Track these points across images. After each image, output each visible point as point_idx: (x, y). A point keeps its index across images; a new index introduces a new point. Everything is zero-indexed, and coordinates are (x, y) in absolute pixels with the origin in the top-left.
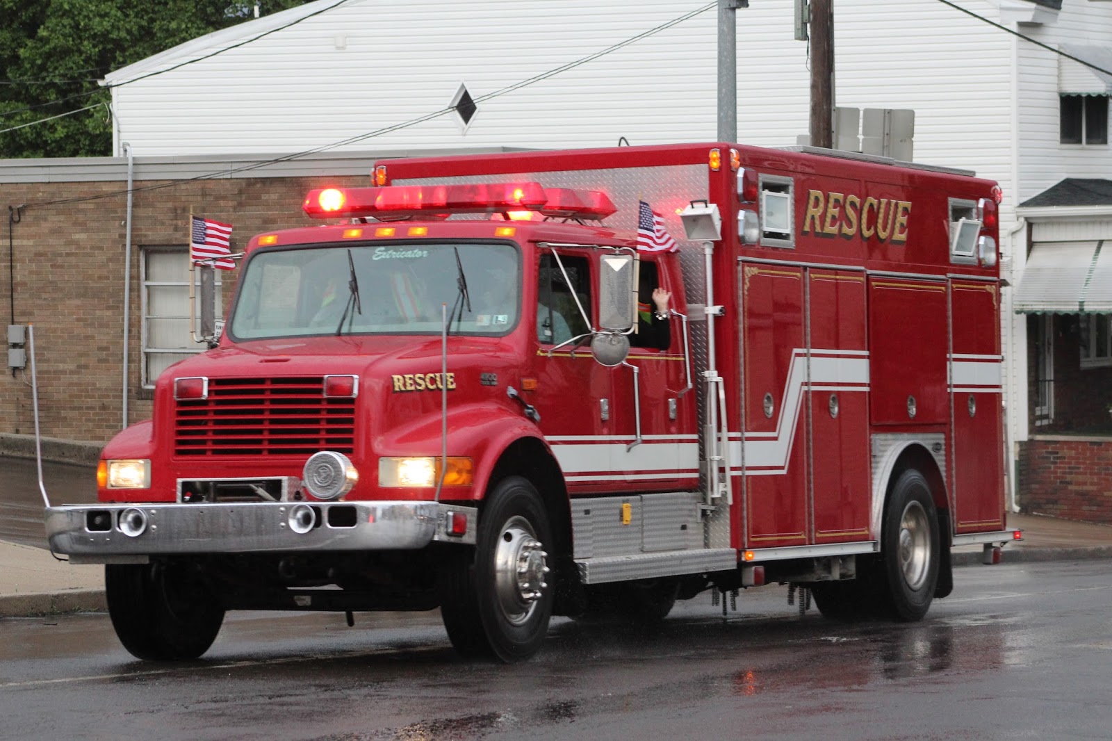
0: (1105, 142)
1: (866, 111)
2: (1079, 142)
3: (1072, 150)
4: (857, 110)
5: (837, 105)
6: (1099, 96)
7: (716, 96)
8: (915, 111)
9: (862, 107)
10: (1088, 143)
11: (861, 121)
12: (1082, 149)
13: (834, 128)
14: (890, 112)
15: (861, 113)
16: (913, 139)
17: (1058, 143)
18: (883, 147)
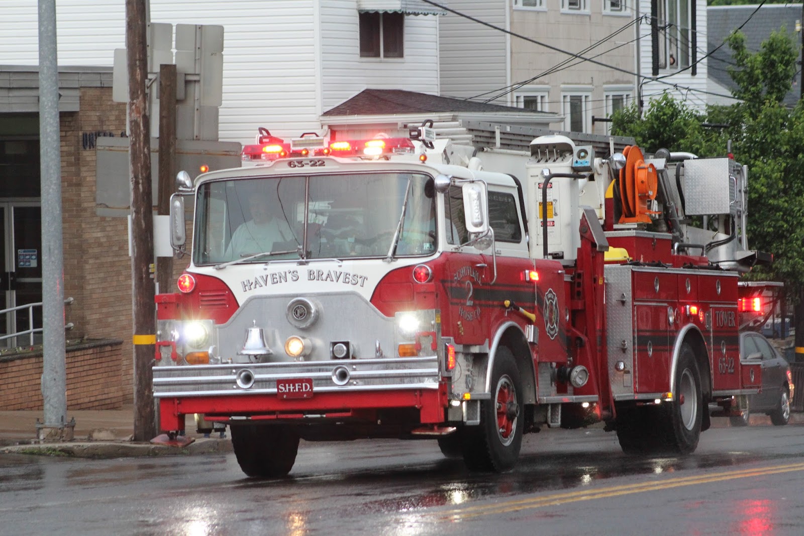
0: (401, 55)
1: (178, 26)
2: (378, 55)
3: (371, 63)
4: (170, 26)
5: (152, 21)
6: (395, 13)
7: (37, 12)
8: (224, 26)
9: (174, 23)
10: (385, 56)
11: (174, 36)
12: (381, 62)
13: (148, 42)
14: (201, 27)
15: (174, 28)
16: (223, 53)
17: (357, 57)
18: (195, 60)
